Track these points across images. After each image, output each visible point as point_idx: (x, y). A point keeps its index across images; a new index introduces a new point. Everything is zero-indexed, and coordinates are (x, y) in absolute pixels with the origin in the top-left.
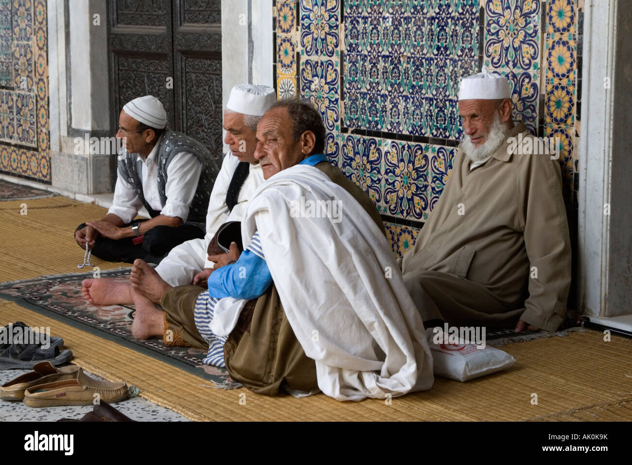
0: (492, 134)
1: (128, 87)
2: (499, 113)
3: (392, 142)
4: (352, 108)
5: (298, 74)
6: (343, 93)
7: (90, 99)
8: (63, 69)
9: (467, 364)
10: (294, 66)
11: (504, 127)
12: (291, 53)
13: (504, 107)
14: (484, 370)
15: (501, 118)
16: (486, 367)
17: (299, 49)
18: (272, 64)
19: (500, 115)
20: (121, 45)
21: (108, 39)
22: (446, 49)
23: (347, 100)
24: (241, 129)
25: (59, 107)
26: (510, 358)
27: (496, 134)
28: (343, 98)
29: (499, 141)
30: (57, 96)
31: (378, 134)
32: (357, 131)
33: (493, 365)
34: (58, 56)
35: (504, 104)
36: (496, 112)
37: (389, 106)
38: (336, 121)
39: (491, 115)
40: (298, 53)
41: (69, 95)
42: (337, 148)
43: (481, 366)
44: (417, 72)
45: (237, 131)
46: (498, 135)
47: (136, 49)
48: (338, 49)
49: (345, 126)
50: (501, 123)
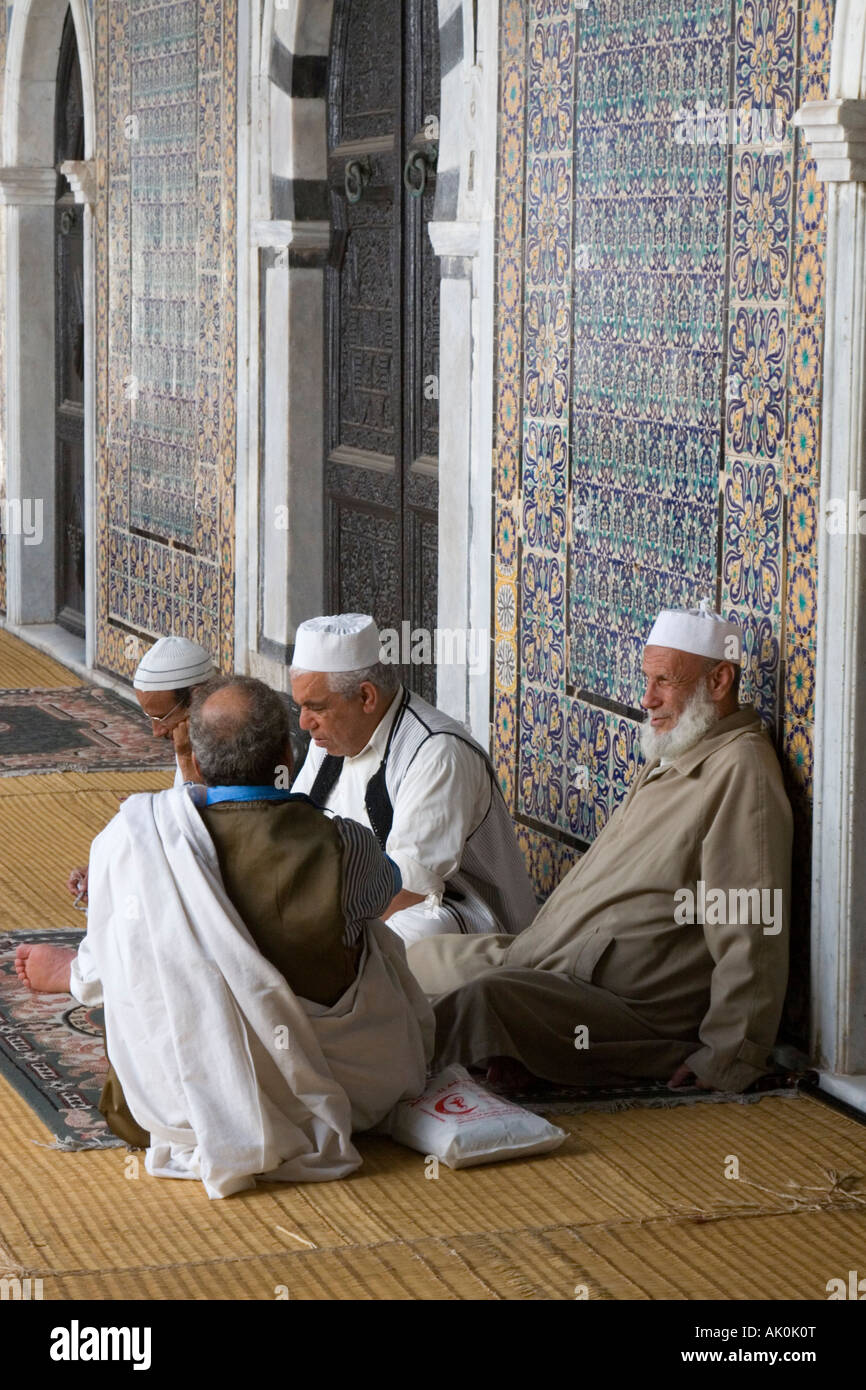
0: (686, 718)
1: (352, 566)
2: (709, 683)
3: (623, 721)
4: (577, 651)
5: (519, 579)
6: (569, 622)
7: (285, 584)
8: (254, 523)
9: (457, 1140)
10: (515, 562)
11: (708, 711)
12: (511, 537)
13: (719, 676)
14: (493, 1150)
15: (710, 691)
16: (499, 1145)
17: (521, 532)
18: (490, 554)
19: (708, 687)
20: (340, 486)
21: (325, 471)
22: (682, 560)
23: (573, 636)
24: (326, 699)
25: (248, 595)
26: (555, 1132)
27: (693, 719)
28: (569, 633)
29: (695, 731)
30: (244, 573)
31: (606, 703)
32: (584, 695)
33: (515, 1143)
34: (248, 498)
35: (721, 669)
36: (702, 680)
37: (620, 655)
38: (561, 672)
39: (693, 682)
40: (520, 539)
41: (260, 578)
42: (561, 722)
43: (488, 1143)
44: (651, 597)
45: (318, 704)
46: (698, 720)
47: (357, 497)
48: (564, 539)
49: (571, 684)
50: (708, 701)
